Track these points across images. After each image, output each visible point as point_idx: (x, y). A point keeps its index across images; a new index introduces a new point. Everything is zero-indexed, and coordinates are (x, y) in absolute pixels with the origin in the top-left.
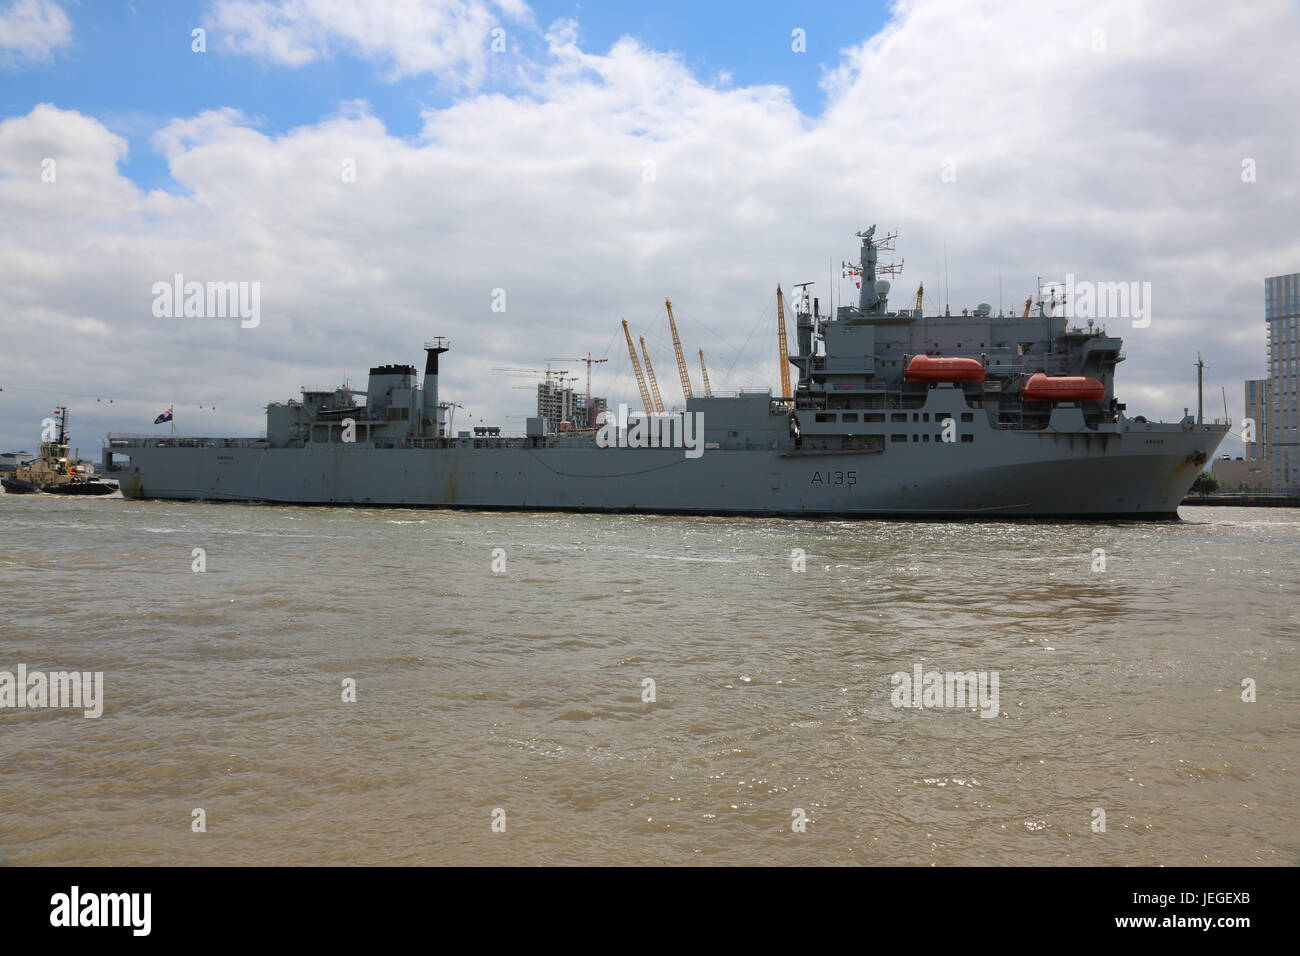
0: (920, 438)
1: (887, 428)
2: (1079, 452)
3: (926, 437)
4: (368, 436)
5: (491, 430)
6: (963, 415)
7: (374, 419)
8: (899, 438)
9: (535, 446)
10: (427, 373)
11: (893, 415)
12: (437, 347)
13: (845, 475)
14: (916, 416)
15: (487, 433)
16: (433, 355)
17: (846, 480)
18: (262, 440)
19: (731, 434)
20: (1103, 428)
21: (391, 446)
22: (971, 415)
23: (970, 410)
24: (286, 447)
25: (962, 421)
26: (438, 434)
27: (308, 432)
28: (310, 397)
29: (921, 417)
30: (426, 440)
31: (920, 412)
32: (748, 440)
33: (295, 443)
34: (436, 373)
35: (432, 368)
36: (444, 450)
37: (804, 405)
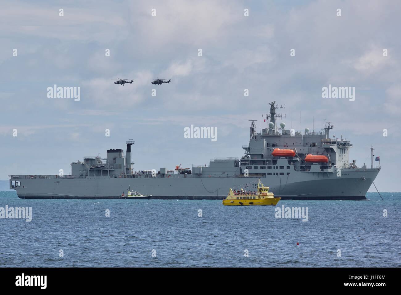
0: (276, 174)
1: (266, 171)
2: (321, 178)
3: (277, 174)
4: (108, 174)
5: (149, 172)
6: (287, 167)
7: (110, 168)
8: (270, 174)
9: (163, 177)
10: (127, 152)
11: (268, 167)
12: (130, 143)
13: (255, 185)
14: (274, 167)
15: (148, 173)
16: (129, 146)
17: (255, 187)
18: (70, 176)
19: (223, 173)
20: (325, 171)
21: (116, 177)
22: (289, 167)
23: (289, 165)
24: (79, 178)
25: (287, 169)
26: (131, 174)
27: (87, 173)
28: (87, 160)
29: (276, 168)
30: (128, 175)
31: (276, 166)
32: (228, 174)
33: (82, 176)
34: (130, 152)
35: (129, 150)
36: (134, 178)
37: (243, 164)
